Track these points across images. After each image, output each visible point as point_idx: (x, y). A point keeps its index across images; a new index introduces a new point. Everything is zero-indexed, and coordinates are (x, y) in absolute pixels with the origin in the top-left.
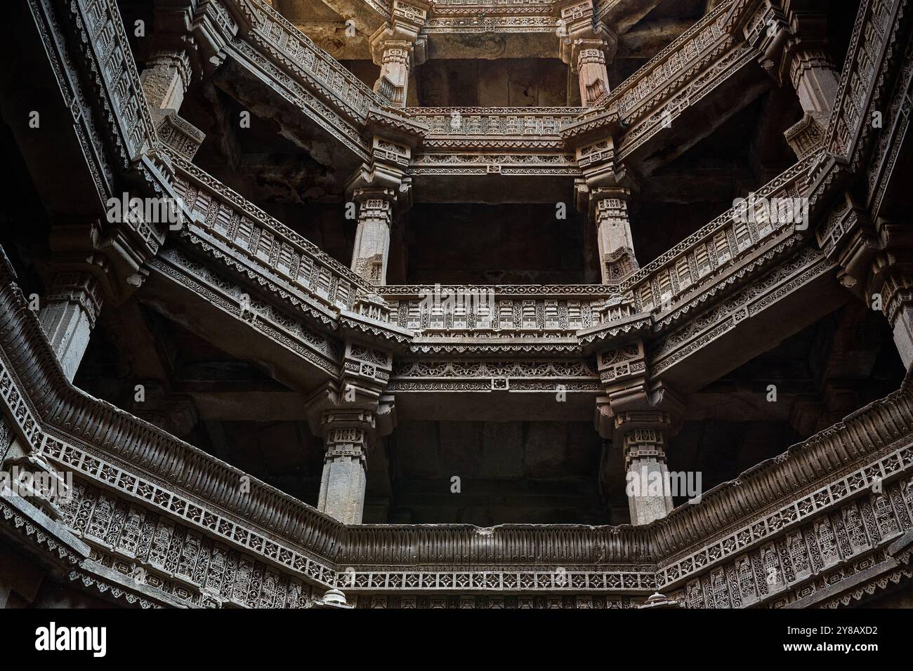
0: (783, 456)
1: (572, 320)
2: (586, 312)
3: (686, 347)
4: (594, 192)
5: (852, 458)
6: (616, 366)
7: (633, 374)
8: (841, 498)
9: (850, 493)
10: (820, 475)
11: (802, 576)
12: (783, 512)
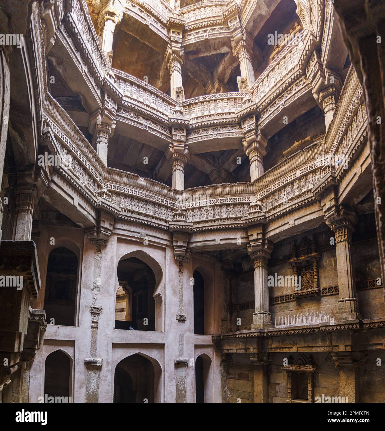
0: (220, 185)
1: (165, 110)
2: (169, 108)
3: (198, 138)
4: (173, 55)
5: (236, 194)
6: (178, 134)
7: (182, 140)
8: (231, 202)
9: (233, 202)
10: (227, 194)
11: (217, 217)
12: (216, 200)
